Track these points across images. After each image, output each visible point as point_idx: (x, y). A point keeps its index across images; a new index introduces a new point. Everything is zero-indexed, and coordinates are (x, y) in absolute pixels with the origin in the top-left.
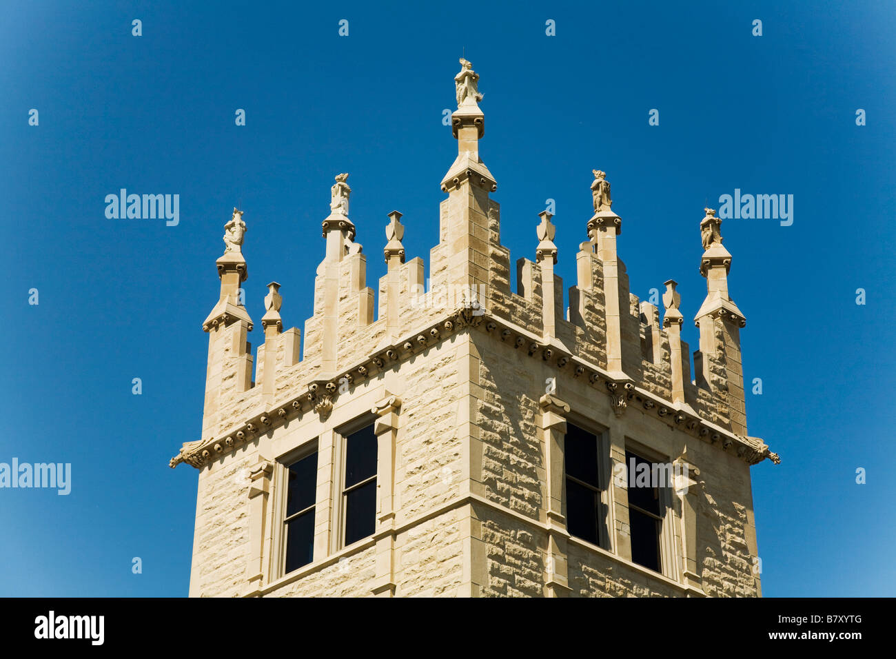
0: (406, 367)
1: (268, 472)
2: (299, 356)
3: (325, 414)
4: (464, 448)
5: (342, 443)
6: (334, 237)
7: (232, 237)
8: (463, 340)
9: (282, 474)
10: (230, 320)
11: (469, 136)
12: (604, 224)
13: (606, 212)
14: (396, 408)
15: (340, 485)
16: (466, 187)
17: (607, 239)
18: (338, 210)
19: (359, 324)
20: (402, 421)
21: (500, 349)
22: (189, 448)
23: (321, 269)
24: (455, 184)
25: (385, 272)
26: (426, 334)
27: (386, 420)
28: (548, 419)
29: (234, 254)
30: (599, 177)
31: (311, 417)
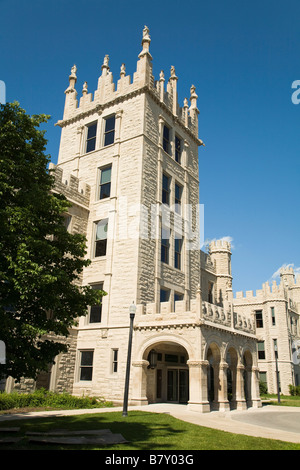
0: (125, 102)
1: (83, 128)
2: (92, 100)
3: (100, 114)
4: (142, 122)
5: (104, 121)
6: (105, 70)
7: (73, 71)
8: (143, 95)
9: (86, 129)
10: (72, 91)
11: (146, 45)
12: (174, 79)
13: (174, 76)
14: (122, 112)
15: (104, 131)
16: (145, 57)
17: (174, 82)
18: (105, 63)
19: (111, 91)
20: (123, 115)
21: (151, 100)
22: (60, 122)
23: (100, 79)
24: (142, 56)
25: (120, 78)
26: (132, 93)
27: (119, 115)
28: (161, 121)
29: (74, 75)
30: (173, 67)
31: (96, 114)
